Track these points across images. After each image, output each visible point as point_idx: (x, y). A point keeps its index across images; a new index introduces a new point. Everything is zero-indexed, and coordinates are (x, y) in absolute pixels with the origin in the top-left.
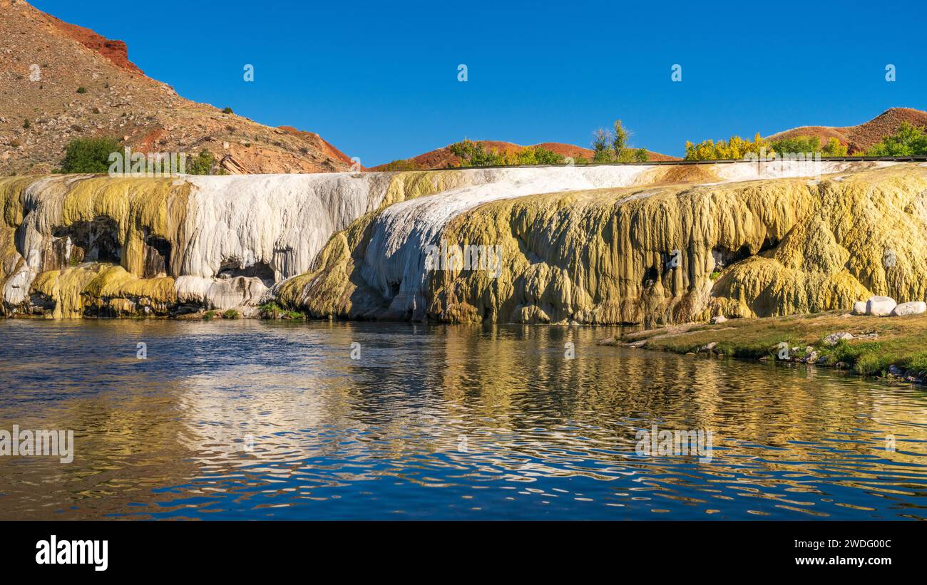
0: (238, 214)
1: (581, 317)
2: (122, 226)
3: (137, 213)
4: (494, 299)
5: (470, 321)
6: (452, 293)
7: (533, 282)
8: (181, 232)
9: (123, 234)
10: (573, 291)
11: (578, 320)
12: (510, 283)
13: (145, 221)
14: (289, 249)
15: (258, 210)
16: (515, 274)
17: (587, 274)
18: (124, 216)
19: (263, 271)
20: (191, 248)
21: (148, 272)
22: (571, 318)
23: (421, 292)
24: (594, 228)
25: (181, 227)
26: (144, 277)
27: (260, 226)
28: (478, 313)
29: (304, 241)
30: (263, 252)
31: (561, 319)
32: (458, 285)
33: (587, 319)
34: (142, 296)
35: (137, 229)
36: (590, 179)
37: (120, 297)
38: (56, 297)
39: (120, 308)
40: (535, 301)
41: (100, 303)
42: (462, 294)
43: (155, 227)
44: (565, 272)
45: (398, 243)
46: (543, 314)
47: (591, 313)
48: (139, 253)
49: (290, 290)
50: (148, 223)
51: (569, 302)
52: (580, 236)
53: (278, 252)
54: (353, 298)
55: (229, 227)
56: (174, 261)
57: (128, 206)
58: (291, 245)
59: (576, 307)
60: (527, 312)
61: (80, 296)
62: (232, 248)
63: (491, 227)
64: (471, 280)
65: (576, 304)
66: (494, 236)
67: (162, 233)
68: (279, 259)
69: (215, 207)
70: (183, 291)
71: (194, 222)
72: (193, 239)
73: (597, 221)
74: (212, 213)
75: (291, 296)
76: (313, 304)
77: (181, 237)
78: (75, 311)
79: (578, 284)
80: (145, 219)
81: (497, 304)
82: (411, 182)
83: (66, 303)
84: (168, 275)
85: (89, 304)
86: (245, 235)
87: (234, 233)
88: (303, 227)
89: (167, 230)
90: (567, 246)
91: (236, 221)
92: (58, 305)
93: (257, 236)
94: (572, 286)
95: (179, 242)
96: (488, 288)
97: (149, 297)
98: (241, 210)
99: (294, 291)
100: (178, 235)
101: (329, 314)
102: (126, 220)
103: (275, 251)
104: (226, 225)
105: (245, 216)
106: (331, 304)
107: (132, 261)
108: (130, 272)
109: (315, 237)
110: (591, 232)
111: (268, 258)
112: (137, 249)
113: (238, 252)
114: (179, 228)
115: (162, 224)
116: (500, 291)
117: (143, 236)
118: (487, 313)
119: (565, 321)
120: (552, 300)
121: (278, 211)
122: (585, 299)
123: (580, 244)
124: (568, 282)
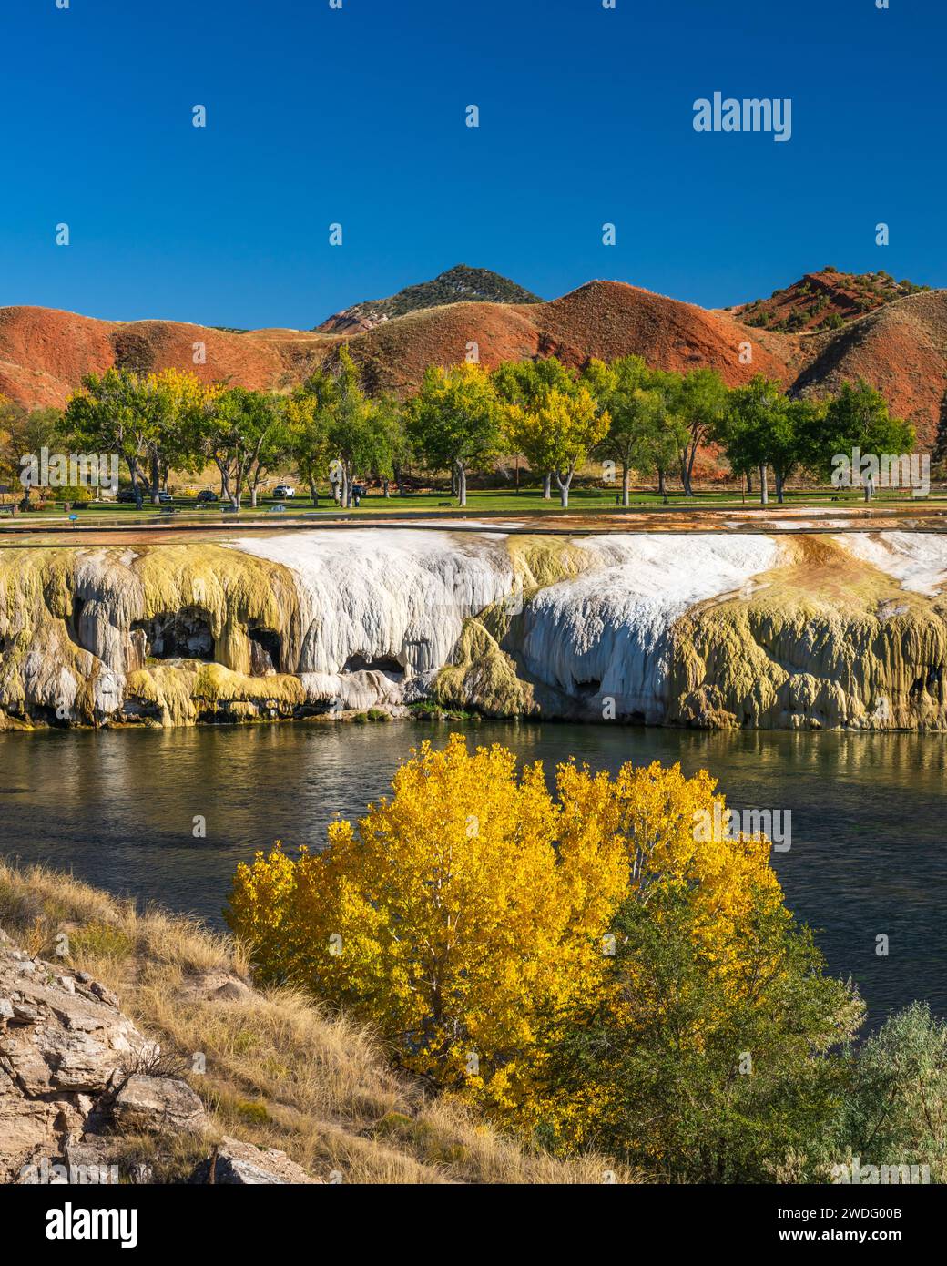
0: (359, 602)
1: (858, 724)
2: (219, 617)
3: (240, 603)
4: (757, 706)
5: (730, 728)
6: (704, 699)
7: (802, 692)
8: (296, 624)
9: (219, 626)
10: (848, 702)
11: (854, 726)
12: (773, 692)
13: (253, 613)
14: (425, 641)
15: (381, 597)
16: (776, 683)
17: (861, 685)
18: (220, 605)
19: (391, 666)
20: (311, 642)
21: (256, 670)
22: (846, 724)
23: (655, 696)
24: (862, 642)
25: (294, 618)
26: (251, 674)
27: (388, 615)
28: (737, 721)
29: (439, 631)
30: (391, 644)
31: (835, 726)
32: (709, 694)
33: (864, 726)
34: (270, 699)
35: (240, 622)
36: (726, 559)
37: (243, 699)
38: (162, 702)
39: (245, 712)
40: (805, 709)
41: (216, 708)
42: (717, 701)
43: (266, 620)
44: (837, 683)
45: (588, 641)
46: (815, 721)
47: (868, 720)
48: (244, 648)
49: (446, 688)
50: (256, 615)
51: (845, 710)
52: (848, 650)
53: (409, 644)
54: (535, 697)
55: (351, 617)
56: (287, 656)
57: (223, 594)
58: (427, 636)
59: (851, 715)
60: (797, 719)
61: (191, 701)
62: (360, 641)
63: (732, 635)
64: (725, 687)
65: (852, 712)
66: (739, 645)
67: (273, 625)
68: (411, 652)
69: (330, 595)
70: (314, 690)
71: (310, 613)
72: (313, 632)
73: (865, 637)
74: (328, 600)
75: (450, 694)
76: (488, 703)
77: (296, 629)
78: (189, 717)
79: (852, 694)
80: (253, 610)
81: (760, 710)
82: (535, 562)
83: (177, 709)
84: (279, 671)
85: (204, 709)
86: (373, 627)
87: (358, 623)
88: (433, 616)
89: (278, 620)
90: (835, 659)
91: (359, 611)
92: (166, 712)
93: (385, 626)
94: (846, 696)
95: (292, 635)
96: (749, 696)
97: (277, 700)
98: (361, 597)
99: (452, 688)
100: (292, 627)
101: (515, 714)
102: (222, 611)
103: (405, 643)
104: (347, 615)
105: (368, 606)
106: (515, 704)
107: (236, 657)
108: (235, 670)
109: (449, 627)
110: (861, 648)
111: (397, 650)
112: (240, 642)
113: (367, 646)
114: (292, 619)
115: (274, 616)
116: (764, 699)
117: (246, 629)
118: (746, 718)
119: (839, 727)
120: (826, 708)
121: (400, 597)
122: (859, 707)
123: (851, 657)
124: (842, 694)
